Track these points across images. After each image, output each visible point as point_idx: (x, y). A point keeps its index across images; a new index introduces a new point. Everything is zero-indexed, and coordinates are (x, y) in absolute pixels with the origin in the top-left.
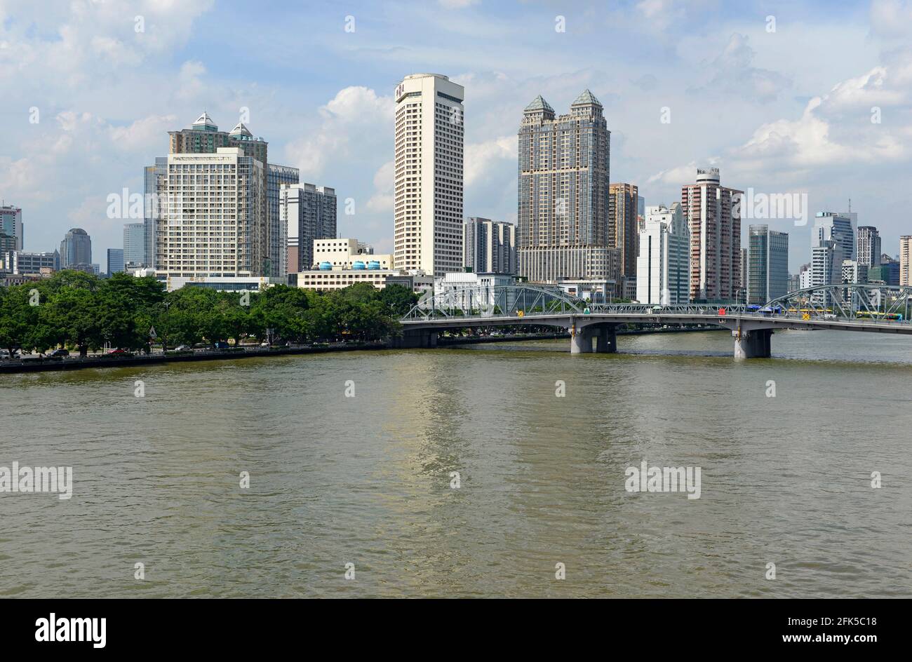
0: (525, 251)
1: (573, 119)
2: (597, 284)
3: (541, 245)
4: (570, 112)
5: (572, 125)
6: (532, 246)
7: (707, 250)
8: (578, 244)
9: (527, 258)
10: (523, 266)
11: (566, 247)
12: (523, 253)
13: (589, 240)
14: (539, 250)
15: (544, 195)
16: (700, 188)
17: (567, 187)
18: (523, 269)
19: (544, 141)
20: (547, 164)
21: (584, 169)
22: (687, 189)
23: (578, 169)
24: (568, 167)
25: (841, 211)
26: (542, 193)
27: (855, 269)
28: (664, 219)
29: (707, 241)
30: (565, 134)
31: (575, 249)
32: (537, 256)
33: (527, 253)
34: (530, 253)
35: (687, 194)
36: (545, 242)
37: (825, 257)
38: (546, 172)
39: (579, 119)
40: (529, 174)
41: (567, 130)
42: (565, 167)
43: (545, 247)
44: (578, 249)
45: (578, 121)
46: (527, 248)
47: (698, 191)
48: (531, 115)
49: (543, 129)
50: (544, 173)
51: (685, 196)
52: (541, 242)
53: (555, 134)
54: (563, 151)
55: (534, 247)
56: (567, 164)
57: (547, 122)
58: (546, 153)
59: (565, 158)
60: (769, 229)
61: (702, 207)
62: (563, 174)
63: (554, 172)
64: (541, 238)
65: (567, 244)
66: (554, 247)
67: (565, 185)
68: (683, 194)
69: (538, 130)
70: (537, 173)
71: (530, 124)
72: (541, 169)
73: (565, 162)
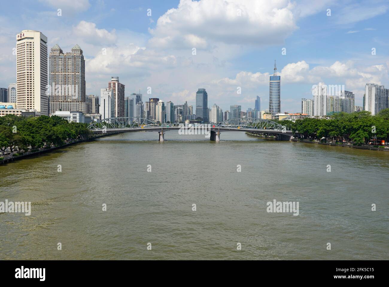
0: (53, 103)
1: (73, 55)
2: (96, 116)
3: (59, 101)
4: (71, 52)
5: (72, 56)
6: (56, 101)
7: (118, 105)
8: (75, 101)
9: (54, 106)
10: (52, 108)
11: (71, 102)
12: (52, 104)
13: (80, 100)
14: (59, 103)
15: (61, 82)
16: (115, 83)
17: (70, 80)
18: (52, 110)
19: (60, 62)
20: (62, 70)
21: (77, 73)
22: (110, 83)
23: (75, 73)
24: (71, 72)
25: (137, 93)
26: (60, 81)
27: (146, 112)
28: (108, 93)
29: (118, 101)
30: (70, 60)
31: (74, 103)
32: (58, 105)
33: (53, 104)
34: (55, 104)
35: (110, 85)
36: (61, 100)
37: (140, 108)
38: (62, 73)
39: (75, 55)
40: (54, 73)
41: (70, 58)
42: (70, 72)
43: (62, 102)
44: (76, 103)
45: (75, 56)
46: (54, 102)
47: (115, 84)
48: (54, 51)
49: (60, 57)
50: (61, 73)
51: (110, 86)
52: (60, 100)
53: (65, 59)
54: (69, 66)
55: (57, 102)
56: (70, 71)
57: (61, 54)
58: (61, 66)
59: (70, 69)
60: (129, 98)
61: (116, 90)
62: (69, 74)
63: (65, 73)
64: (60, 98)
65: (71, 101)
66: (65, 102)
67: (70, 79)
68: (109, 85)
69: (58, 57)
70: (57, 73)
71: (54, 54)
72: (59, 72)
73: (70, 70)
